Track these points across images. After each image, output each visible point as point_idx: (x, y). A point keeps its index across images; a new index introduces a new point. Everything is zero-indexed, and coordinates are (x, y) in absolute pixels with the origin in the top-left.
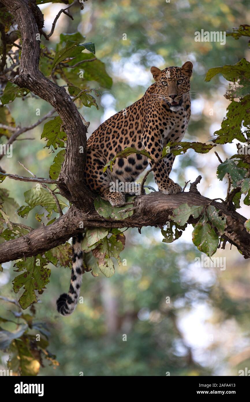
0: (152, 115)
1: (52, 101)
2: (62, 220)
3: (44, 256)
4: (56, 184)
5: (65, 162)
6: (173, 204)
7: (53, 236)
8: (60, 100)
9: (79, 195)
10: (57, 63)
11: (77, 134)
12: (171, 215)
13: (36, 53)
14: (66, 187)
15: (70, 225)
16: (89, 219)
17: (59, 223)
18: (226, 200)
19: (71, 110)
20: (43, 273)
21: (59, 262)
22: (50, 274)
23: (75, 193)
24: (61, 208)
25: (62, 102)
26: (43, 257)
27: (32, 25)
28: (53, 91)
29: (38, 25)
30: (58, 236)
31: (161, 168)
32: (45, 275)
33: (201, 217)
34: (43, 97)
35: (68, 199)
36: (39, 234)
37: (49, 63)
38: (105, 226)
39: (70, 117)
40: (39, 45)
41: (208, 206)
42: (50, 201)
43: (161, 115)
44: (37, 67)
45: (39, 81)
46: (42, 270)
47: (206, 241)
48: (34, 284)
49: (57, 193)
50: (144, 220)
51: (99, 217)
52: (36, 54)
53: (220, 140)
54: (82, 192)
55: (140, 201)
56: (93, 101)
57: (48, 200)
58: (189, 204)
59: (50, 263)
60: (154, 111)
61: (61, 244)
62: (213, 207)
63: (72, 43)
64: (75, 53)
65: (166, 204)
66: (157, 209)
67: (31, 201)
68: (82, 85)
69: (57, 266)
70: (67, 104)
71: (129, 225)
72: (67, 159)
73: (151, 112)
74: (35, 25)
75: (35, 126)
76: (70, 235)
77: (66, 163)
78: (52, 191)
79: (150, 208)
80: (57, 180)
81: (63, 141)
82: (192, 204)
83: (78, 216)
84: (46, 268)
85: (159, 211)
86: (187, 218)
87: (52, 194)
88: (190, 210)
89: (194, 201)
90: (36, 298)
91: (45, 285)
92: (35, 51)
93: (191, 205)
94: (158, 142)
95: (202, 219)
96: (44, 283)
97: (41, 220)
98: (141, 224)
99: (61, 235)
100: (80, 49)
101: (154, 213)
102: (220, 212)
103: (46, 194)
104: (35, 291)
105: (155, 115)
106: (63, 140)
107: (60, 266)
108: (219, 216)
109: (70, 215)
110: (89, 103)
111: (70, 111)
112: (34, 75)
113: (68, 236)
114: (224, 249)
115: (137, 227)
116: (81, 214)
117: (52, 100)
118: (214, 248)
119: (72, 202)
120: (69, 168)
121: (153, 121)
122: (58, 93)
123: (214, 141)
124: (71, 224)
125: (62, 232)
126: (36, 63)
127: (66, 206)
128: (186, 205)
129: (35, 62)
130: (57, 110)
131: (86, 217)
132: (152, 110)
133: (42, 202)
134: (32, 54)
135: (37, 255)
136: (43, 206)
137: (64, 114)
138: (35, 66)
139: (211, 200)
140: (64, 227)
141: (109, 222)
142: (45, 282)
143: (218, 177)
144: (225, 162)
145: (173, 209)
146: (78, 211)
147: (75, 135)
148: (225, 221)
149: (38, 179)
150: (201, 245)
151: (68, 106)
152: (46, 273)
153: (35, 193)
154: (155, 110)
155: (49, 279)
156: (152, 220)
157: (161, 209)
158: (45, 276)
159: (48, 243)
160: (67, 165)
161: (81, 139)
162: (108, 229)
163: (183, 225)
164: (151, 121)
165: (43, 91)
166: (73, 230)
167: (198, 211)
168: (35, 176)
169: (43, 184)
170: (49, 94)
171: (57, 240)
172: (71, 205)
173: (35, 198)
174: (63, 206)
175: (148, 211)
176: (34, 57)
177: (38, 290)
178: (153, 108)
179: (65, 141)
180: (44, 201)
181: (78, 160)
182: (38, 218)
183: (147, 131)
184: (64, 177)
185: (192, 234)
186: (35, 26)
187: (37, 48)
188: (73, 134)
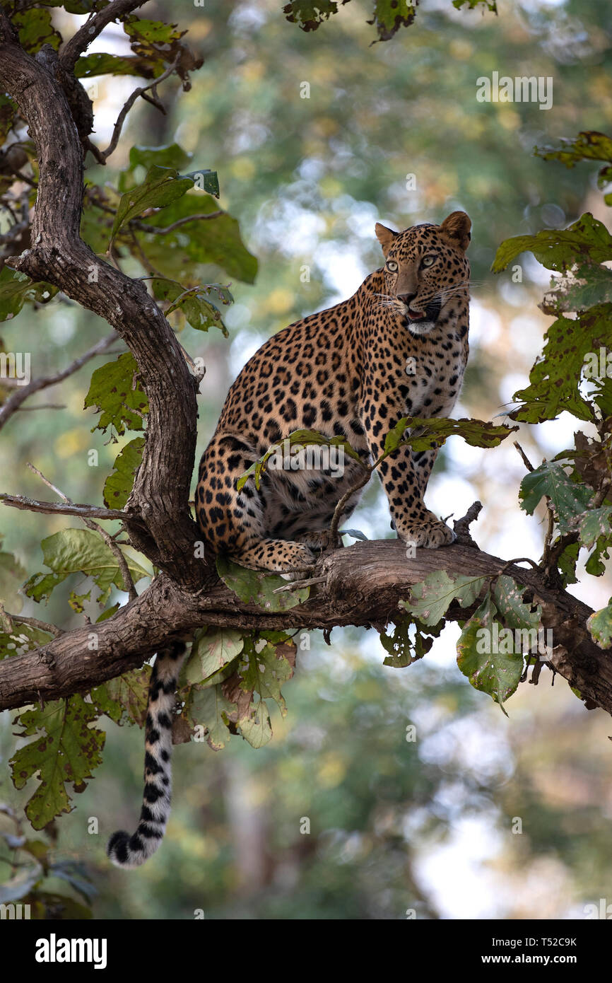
0: (378, 351)
1: (113, 314)
2: (134, 610)
3: (88, 699)
4: (120, 521)
5: (142, 465)
6: (410, 572)
7: (112, 648)
8: (131, 311)
9: (178, 548)
10: (125, 221)
11: (174, 396)
12: (406, 599)
13: (75, 196)
14: (147, 528)
15: (154, 621)
16: (203, 607)
17: (128, 616)
18: (541, 563)
19: (160, 338)
20: (86, 741)
21: (126, 713)
22: (104, 742)
23: (166, 542)
24: (133, 579)
25: (137, 318)
26: (86, 701)
27: (64, 126)
28: (116, 289)
29: (80, 127)
30: (123, 651)
31: (404, 482)
32: (92, 746)
33: (478, 604)
34: (91, 305)
35: (149, 556)
36: (77, 643)
37: (104, 223)
38: (242, 624)
39: (157, 354)
40: (82, 177)
41: (496, 577)
42: (106, 562)
43: (399, 349)
44: (75, 230)
45: (80, 266)
46: (83, 731)
47: (491, 663)
48: (63, 769)
49: (123, 542)
50: (337, 610)
51: (226, 603)
52: (73, 199)
53: (529, 412)
54: (185, 540)
55: (329, 564)
56: (213, 315)
57: (101, 560)
58: (450, 572)
59: (104, 717)
60: (383, 341)
61: (132, 670)
62: (508, 582)
63: (162, 172)
64: (170, 196)
65: (393, 572)
66: (372, 585)
67: (58, 561)
68: (183, 274)
69: (121, 723)
70: (150, 322)
71: (300, 622)
72: (147, 458)
73: (376, 345)
74: (72, 127)
75: (67, 375)
76: (154, 646)
77: (145, 468)
78: (110, 537)
79: (353, 582)
80: (124, 511)
81: (139, 414)
82: (458, 572)
83: (175, 599)
84: (94, 729)
85: (375, 589)
86: (446, 607)
87: (110, 545)
88: (451, 587)
89: (463, 566)
90: (68, 801)
91: (90, 771)
92: (72, 191)
93: (455, 574)
94: (395, 418)
95: (483, 608)
96: (88, 765)
97: (83, 610)
98: (330, 621)
99: (132, 648)
100: (183, 186)
101: (362, 593)
102: (527, 592)
103: (95, 545)
104: (66, 784)
105: (386, 350)
106: (140, 411)
107: (129, 723)
108: (524, 602)
109: (155, 598)
110: (203, 320)
111: (157, 341)
112: (68, 250)
113: (149, 649)
114: (536, 683)
115: (320, 628)
116: (183, 595)
117: (112, 312)
118: (511, 682)
119: (158, 564)
120: (154, 481)
121: (381, 366)
122: (128, 295)
123: (513, 415)
124: (158, 619)
125: (134, 640)
126: (74, 220)
127: (145, 576)
128: (444, 574)
129: (71, 218)
130: (124, 336)
131: (194, 601)
132: (377, 338)
133: (85, 564)
134: (64, 198)
135: (73, 695)
136: (87, 575)
137: (142, 347)
138: (70, 228)
139: (503, 563)
140: (139, 627)
141: (251, 615)
142: (90, 763)
143: (523, 506)
144: (539, 468)
145: (410, 584)
146: (176, 586)
147: (168, 399)
148: (539, 614)
149: (76, 508)
150: (478, 673)
151: (153, 328)
152: (93, 740)
153: (68, 541)
154: (385, 336)
155: (101, 755)
156: (357, 611)
157: (381, 584)
158: (91, 749)
159: (100, 667)
160: (148, 474)
161: (182, 409)
162: (250, 631)
163: (435, 622)
164: (377, 365)
165: (89, 291)
166: (162, 634)
167: (472, 589)
168: (69, 500)
169: (88, 519)
170: (105, 296)
171: (120, 659)
172: (158, 571)
173: (67, 553)
174: (137, 575)
175: (348, 590)
176: (69, 206)
177: (73, 782)
178: (379, 332)
179: (144, 414)
180: (90, 561)
181: (177, 460)
182: (76, 603)
183: (370, 392)
184: (141, 504)
185: (457, 645)
186: (71, 130)
187: (75, 184)
188: (163, 398)
